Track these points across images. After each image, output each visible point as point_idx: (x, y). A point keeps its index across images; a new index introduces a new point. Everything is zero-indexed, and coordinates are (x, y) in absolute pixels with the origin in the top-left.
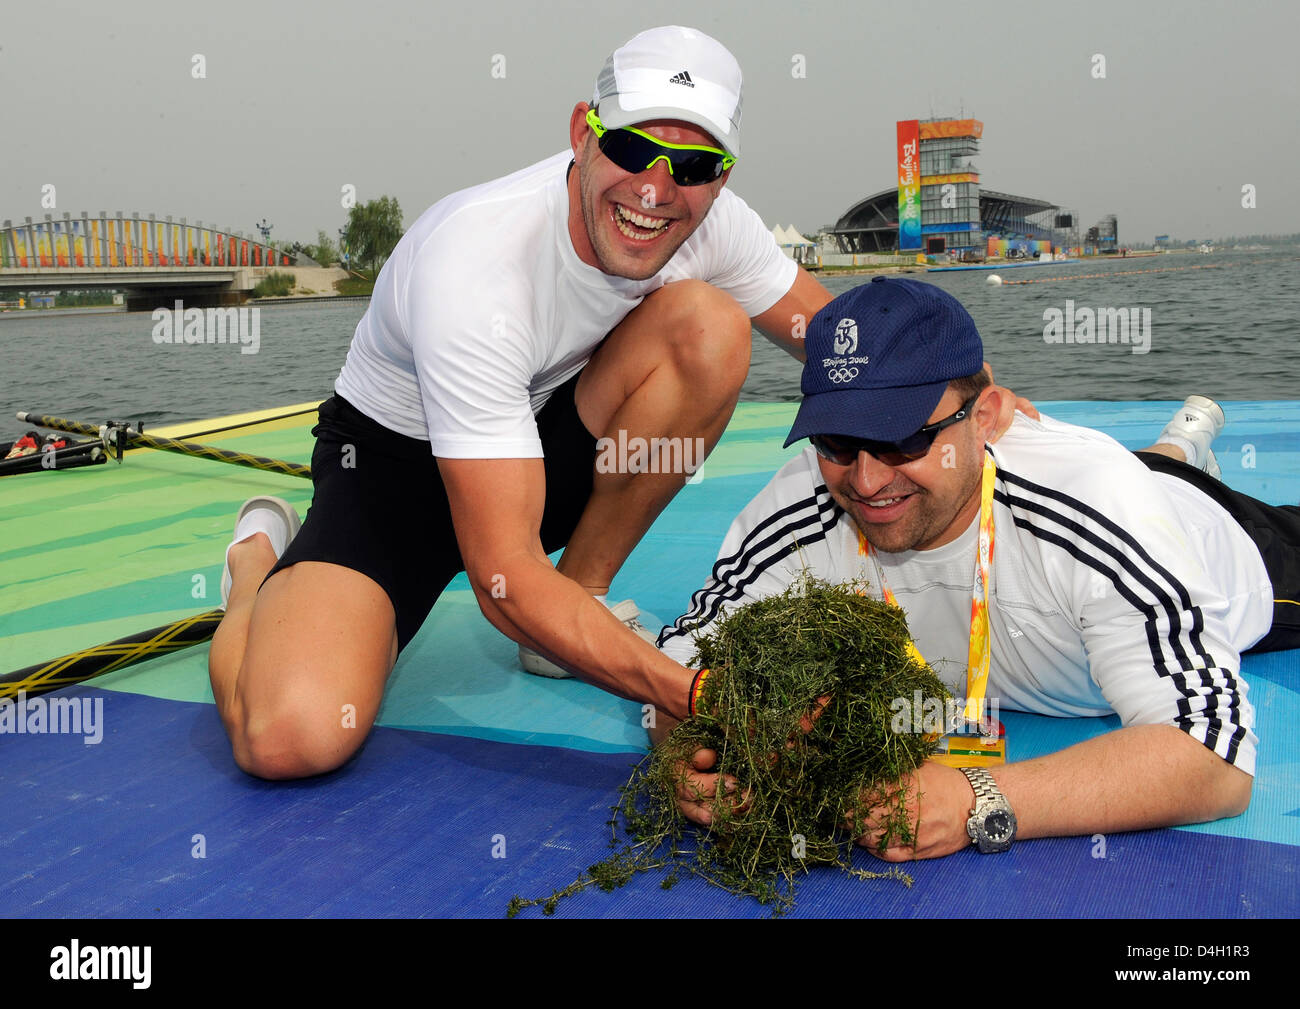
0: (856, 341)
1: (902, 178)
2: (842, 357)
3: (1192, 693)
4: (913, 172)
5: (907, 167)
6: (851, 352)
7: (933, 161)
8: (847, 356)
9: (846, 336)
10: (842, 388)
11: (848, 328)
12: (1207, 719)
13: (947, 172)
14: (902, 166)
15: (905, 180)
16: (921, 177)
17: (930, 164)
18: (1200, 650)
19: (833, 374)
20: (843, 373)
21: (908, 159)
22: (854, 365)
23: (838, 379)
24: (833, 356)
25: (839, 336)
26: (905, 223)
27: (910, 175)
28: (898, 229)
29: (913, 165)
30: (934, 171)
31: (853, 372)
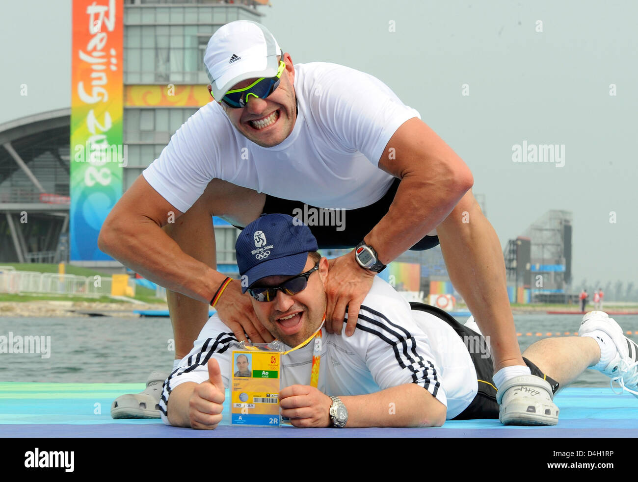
0: (265, 239)
1: (81, 85)
2: (260, 248)
3: (417, 371)
4: (108, 71)
5: (94, 60)
6: (264, 245)
7: (157, 49)
8: (262, 247)
9: (259, 239)
10: (264, 261)
11: (260, 235)
12: (424, 380)
13: (188, 79)
14: (83, 56)
15: (89, 90)
16: (127, 87)
17: (149, 55)
18: (416, 355)
19: (258, 256)
20: (263, 254)
21: (98, 42)
22: (267, 250)
23: (261, 258)
24: (256, 248)
25: (256, 239)
26: (84, 196)
27: (100, 80)
28: (67, 211)
29: (108, 56)
30: (158, 76)
31: (268, 253)
